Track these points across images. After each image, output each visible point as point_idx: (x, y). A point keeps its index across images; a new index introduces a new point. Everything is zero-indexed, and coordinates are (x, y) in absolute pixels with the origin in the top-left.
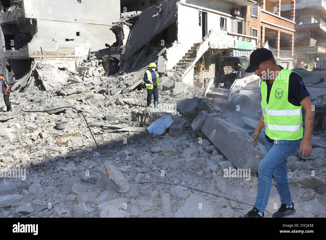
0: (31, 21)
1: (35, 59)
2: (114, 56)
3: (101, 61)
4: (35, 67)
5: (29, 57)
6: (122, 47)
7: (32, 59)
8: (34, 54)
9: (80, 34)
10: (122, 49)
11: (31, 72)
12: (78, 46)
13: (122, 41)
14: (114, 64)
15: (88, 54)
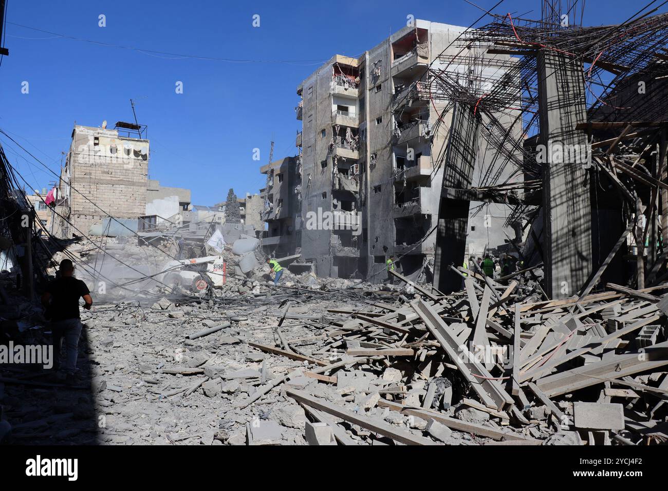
0: (426, 216)
1: (427, 256)
2: (512, 254)
3: (498, 259)
4: (426, 263)
5: (422, 253)
6: (520, 244)
7: (425, 255)
8: (427, 250)
9: (475, 228)
10: (520, 247)
11: (422, 269)
12: (473, 242)
13: (521, 238)
14: (511, 263)
15: (483, 251)
